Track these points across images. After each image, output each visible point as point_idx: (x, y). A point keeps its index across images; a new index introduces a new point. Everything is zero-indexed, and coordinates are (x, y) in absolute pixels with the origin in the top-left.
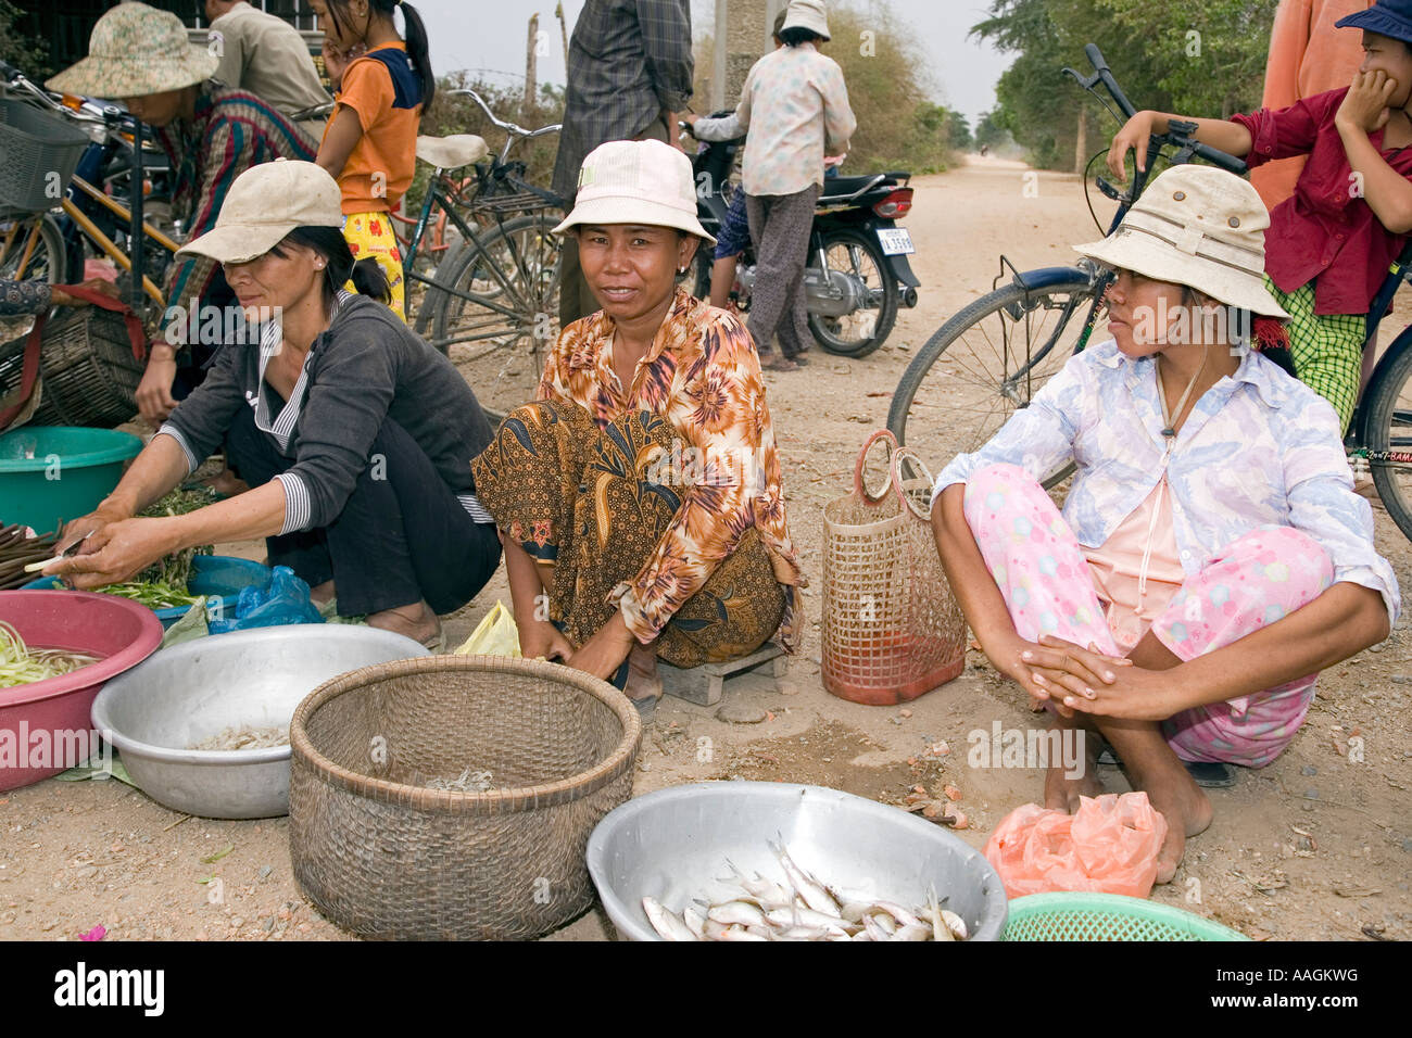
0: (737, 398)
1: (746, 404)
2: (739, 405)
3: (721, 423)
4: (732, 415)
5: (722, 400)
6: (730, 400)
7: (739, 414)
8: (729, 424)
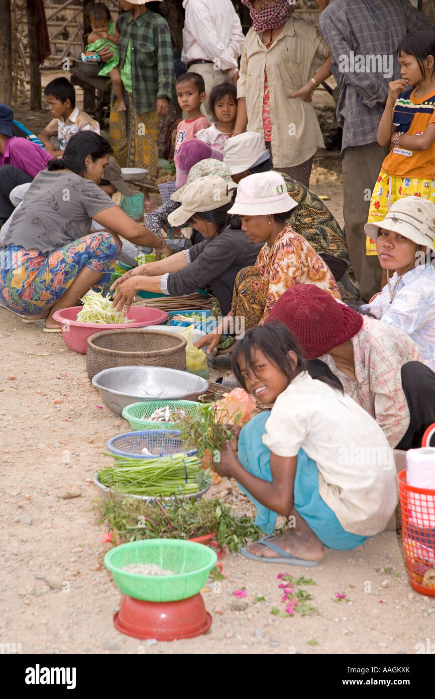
0: (283, 272)
1: (287, 273)
2: (284, 274)
3: (276, 281)
4: (280, 278)
5: (277, 272)
6: (280, 273)
7: (283, 277)
8: (279, 282)
